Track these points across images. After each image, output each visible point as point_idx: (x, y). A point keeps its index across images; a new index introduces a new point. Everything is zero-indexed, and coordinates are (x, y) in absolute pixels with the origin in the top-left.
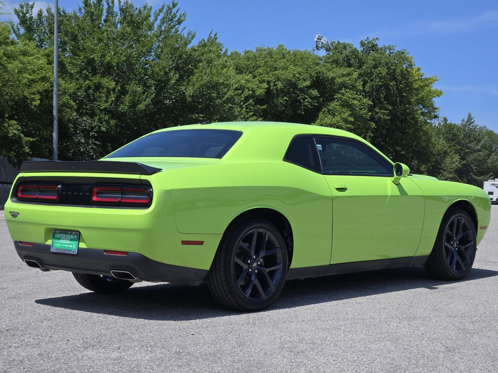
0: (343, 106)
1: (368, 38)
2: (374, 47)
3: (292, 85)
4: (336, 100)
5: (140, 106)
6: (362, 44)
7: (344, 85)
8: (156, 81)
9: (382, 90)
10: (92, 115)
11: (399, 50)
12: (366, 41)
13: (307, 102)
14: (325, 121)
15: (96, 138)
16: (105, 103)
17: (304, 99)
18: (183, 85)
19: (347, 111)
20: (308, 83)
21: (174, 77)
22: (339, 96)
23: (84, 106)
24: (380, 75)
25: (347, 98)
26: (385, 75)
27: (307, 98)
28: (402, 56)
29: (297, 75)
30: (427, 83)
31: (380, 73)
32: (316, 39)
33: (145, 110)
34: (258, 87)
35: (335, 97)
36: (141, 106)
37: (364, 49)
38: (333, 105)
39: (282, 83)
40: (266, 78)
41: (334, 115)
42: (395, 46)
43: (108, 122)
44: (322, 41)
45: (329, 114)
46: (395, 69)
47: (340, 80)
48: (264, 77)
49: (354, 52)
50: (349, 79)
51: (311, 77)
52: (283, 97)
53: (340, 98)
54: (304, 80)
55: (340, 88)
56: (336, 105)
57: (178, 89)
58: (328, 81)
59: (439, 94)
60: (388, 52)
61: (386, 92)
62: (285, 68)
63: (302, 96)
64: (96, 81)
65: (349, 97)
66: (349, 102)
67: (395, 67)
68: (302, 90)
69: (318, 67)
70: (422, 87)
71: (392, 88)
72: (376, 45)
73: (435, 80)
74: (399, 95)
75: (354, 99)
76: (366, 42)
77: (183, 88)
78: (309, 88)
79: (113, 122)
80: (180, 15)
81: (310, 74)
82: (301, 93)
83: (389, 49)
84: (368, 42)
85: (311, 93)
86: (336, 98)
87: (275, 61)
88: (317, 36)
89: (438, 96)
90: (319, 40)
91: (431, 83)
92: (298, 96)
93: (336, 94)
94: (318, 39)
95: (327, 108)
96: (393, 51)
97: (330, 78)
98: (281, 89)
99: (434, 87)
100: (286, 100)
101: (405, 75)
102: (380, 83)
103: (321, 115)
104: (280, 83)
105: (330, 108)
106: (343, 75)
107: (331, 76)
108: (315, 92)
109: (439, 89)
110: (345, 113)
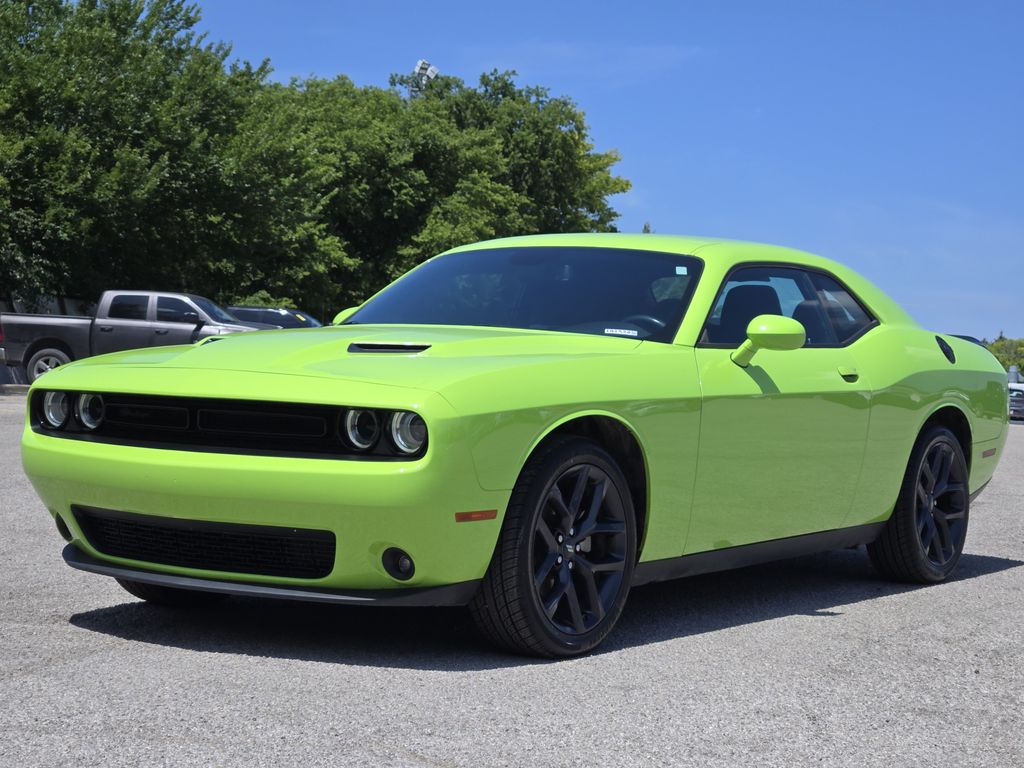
0: (472, 204)
1: (496, 70)
2: (506, 90)
3: (377, 162)
4: (459, 192)
5: (136, 192)
6: (485, 81)
7: (475, 164)
8: (163, 143)
9: (525, 175)
10: (39, 206)
11: (558, 97)
12: (492, 74)
13: (406, 194)
14: (440, 234)
15: (44, 255)
16: (70, 182)
17: (400, 188)
18: (215, 153)
19: (482, 215)
20: (408, 157)
21: (199, 135)
22: (466, 184)
23: (20, 188)
24: (521, 145)
25: (484, 190)
26: (532, 147)
27: (406, 188)
28: (562, 111)
29: (387, 140)
30: (601, 163)
31: (522, 141)
32: (417, 70)
33: (148, 200)
34: (318, 161)
35: (458, 185)
36: (140, 194)
37: (487, 91)
38: (453, 201)
39: (359, 156)
40: (328, 144)
41: (456, 222)
42: (549, 89)
43: (74, 222)
44: (429, 72)
45: (446, 219)
46: (550, 134)
47: (469, 154)
48: (325, 141)
49: (471, 96)
50: (487, 153)
51: (413, 145)
52: (359, 183)
53: (469, 190)
54: (399, 150)
55: (468, 169)
56: (459, 202)
57: (204, 162)
58: (444, 154)
59: (622, 187)
60: (533, 99)
61: (533, 178)
62: (363, 126)
63: (395, 181)
64: (47, 138)
65: (487, 188)
66: (486, 198)
67: (550, 131)
68: (396, 171)
69: (427, 126)
70: (592, 172)
71: (543, 172)
72: (511, 84)
73: (615, 159)
74: (555, 184)
75: (495, 191)
76: (492, 78)
77: (214, 158)
78: (408, 166)
79: (86, 223)
80: (187, 10)
81: (413, 139)
82: (393, 176)
83: (537, 95)
84: (496, 79)
85: (413, 176)
86: (459, 189)
87: (343, 110)
88: (420, 63)
89: (623, 190)
90: (423, 72)
91: (607, 164)
92: (389, 181)
93: (460, 180)
94: (422, 68)
95: (441, 208)
96: (544, 99)
97: (448, 148)
98: (355, 167)
99: (614, 172)
100: (364, 190)
101: (569, 147)
102: (524, 161)
103: (430, 221)
104: (354, 154)
105: (448, 207)
106: (474, 143)
107: (452, 144)
108: (420, 176)
109: (624, 178)
110: (477, 218)
